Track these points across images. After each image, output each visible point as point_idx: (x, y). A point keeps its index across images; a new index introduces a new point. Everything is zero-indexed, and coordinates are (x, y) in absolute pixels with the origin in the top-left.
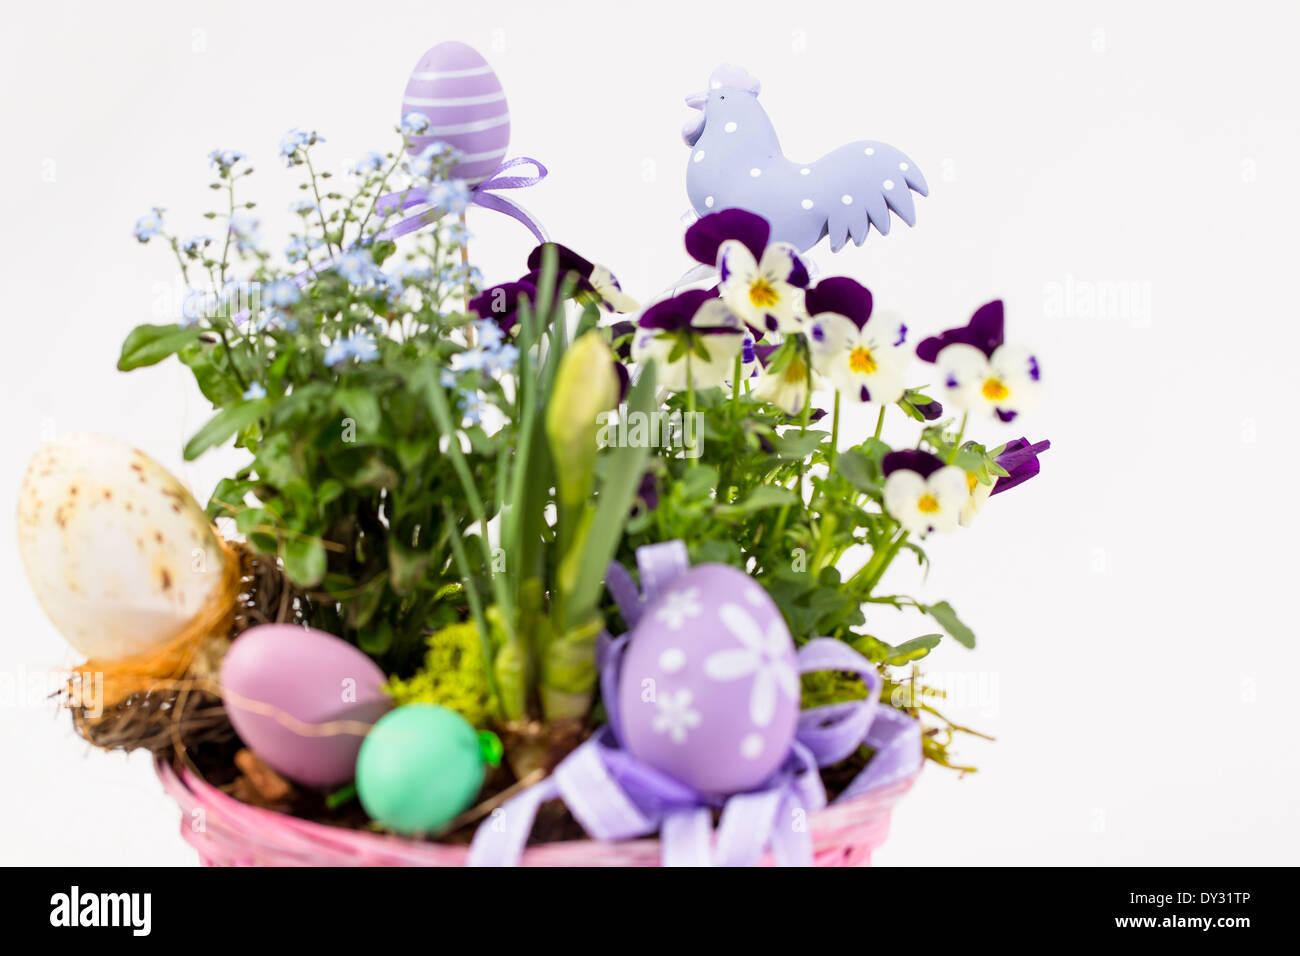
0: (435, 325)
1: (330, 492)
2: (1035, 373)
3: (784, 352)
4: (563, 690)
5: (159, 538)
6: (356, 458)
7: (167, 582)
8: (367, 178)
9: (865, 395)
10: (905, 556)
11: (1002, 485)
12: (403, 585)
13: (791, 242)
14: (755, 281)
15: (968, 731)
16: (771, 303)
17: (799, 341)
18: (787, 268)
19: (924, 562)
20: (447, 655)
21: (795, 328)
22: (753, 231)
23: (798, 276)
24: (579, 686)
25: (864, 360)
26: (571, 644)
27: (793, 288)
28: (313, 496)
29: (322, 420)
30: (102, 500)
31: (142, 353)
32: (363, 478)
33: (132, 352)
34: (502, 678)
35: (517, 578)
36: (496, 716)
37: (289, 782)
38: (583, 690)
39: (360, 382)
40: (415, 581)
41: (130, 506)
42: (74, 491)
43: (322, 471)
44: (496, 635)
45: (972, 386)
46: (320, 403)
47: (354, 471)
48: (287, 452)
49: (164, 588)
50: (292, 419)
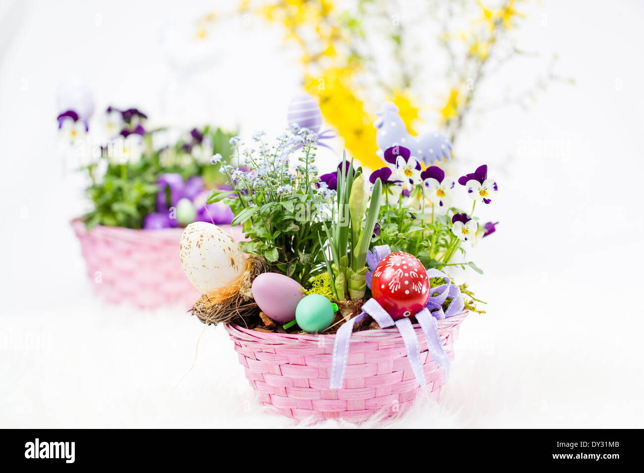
0: (306, 185)
1: (277, 234)
2: (496, 188)
3: (415, 192)
4: (355, 289)
5: (230, 249)
6: (287, 223)
7: (233, 263)
8: (282, 141)
9: (441, 204)
10: (459, 251)
11: (486, 235)
12: (303, 262)
13: (416, 156)
14: (406, 169)
15: (479, 301)
16: (411, 175)
17: (420, 187)
18: (415, 165)
19: (464, 253)
20: (319, 283)
21: (419, 183)
22: (405, 153)
23: (418, 167)
24: (361, 287)
25: (441, 193)
26: (358, 274)
27: (417, 171)
28: (271, 238)
29: (275, 212)
30: (211, 238)
31: (215, 198)
32: (289, 229)
33: (211, 198)
34: (337, 287)
35: (340, 256)
36: (336, 299)
37: (274, 321)
38: (362, 288)
39: (286, 199)
40: (307, 261)
41: (219, 240)
42: (202, 236)
43: (274, 230)
44: (335, 272)
45: (476, 193)
46: (274, 207)
47: (286, 228)
48: (263, 226)
49: (232, 265)
50: (264, 212)
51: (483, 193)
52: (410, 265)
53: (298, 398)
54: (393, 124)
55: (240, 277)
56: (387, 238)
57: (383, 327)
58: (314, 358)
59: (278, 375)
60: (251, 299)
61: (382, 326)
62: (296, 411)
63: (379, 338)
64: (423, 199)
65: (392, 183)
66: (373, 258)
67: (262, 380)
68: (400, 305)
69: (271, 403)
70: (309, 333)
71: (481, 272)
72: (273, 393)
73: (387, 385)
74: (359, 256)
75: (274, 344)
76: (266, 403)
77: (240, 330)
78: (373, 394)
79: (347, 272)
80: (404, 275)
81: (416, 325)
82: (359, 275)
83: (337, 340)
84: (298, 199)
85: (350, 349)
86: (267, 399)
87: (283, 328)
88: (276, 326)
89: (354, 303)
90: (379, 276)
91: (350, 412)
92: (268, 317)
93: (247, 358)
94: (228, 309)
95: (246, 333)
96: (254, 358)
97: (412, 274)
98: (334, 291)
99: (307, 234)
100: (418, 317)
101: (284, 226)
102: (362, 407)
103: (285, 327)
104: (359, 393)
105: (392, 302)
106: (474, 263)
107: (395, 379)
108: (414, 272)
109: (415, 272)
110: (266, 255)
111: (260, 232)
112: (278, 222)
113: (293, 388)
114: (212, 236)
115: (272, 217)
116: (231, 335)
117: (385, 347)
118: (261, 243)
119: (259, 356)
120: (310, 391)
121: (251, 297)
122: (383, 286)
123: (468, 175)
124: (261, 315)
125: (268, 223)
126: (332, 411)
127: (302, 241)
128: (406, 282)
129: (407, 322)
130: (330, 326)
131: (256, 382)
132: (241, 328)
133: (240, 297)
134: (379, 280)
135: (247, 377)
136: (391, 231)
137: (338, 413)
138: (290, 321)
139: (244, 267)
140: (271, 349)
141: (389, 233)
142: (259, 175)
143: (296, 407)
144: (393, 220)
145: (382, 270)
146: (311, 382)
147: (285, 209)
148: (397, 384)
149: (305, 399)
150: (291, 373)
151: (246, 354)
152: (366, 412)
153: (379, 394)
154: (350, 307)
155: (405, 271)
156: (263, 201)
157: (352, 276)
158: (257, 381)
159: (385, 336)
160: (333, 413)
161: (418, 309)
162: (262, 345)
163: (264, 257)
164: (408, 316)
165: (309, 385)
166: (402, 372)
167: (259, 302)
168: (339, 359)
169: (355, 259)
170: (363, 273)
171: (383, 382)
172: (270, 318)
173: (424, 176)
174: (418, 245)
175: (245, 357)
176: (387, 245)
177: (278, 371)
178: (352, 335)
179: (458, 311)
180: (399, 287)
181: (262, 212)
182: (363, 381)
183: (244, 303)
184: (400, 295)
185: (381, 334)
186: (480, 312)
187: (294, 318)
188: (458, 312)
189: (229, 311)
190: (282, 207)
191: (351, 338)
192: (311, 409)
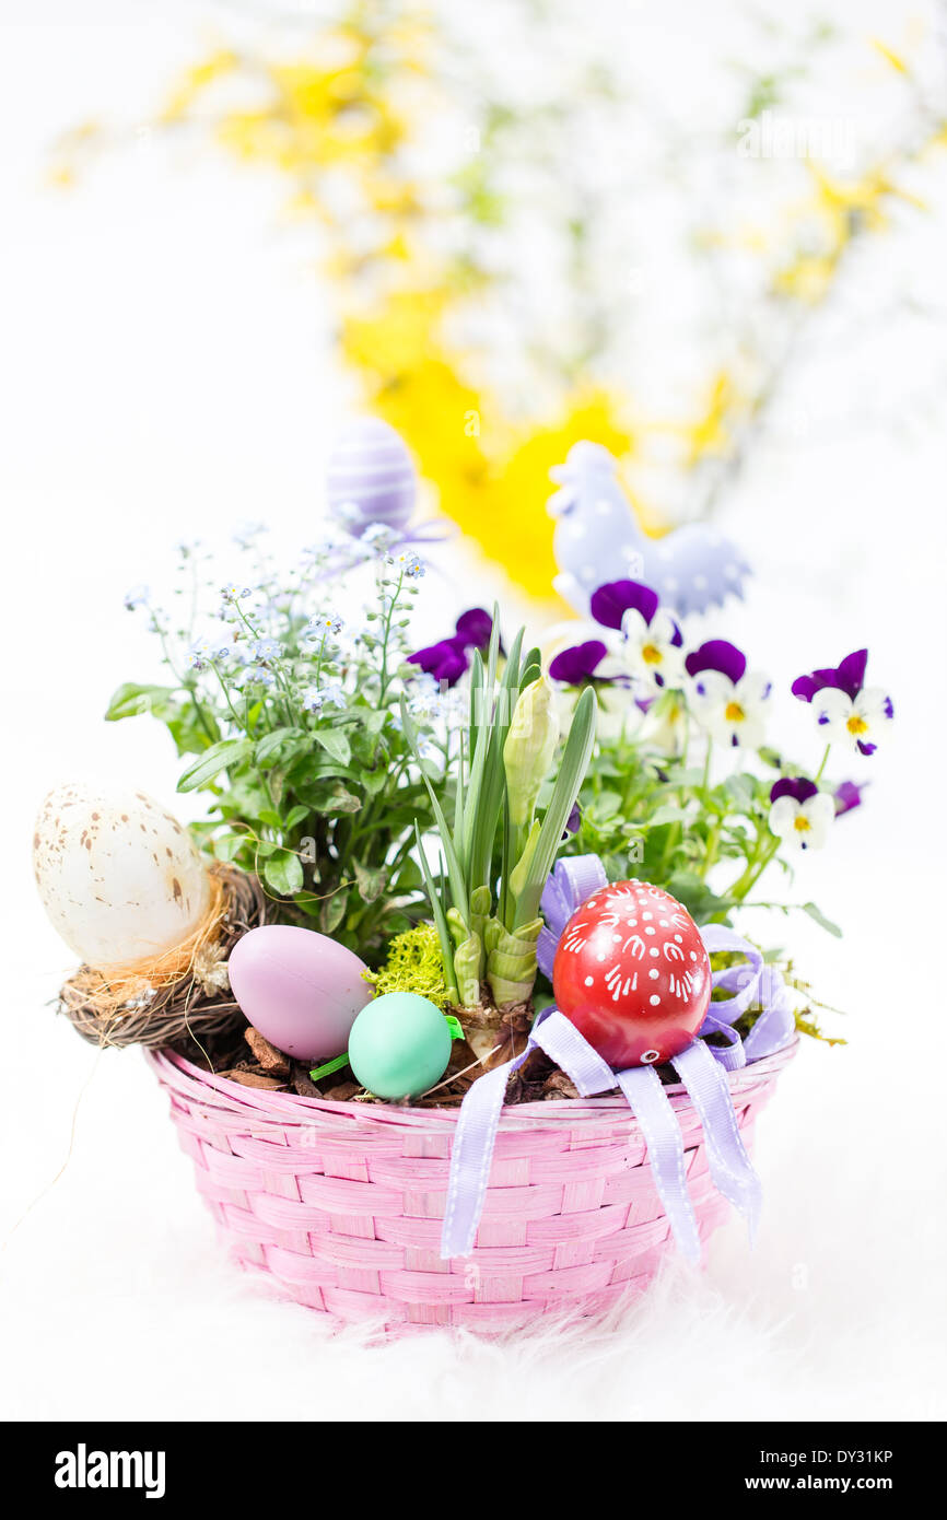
1: (298, 815)
2: (889, 712)
3: (663, 705)
4: (507, 978)
5: (169, 853)
6: (326, 789)
7: (177, 891)
10: (773, 867)
11: (839, 814)
12: (368, 895)
14: (646, 644)
15: (824, 1006)
16: (658, 663)
17: (680, 693)
18: (669, 634)
20: (408, 954)
21: (679, 684)
22: (644, 600)
23: (677, 640)
24: (525, 974)
25: (736, 711)
26: (519, 938)
27: (674, 649)
28: (282, 824)
29: (297, 756)
30: (121, 822)
31: (129, 705)
32: (332, 804)
33: (119, 705)
34: (460, 971)
35: (472, 887)
36: (455, 1002)
37: (284, 1055)
38: (527, 977)
39: (327, 724)
40: (378, 892)
41: (143, 827)
42: (96, 817)
43: (290, 801)
44: (455, 931)
45: (839, 723)
46: (293, 742)
47: (323, 800)
48: (256, 786)
49: (175, 897)
50: (269, 757)
51: (855, 724)
52: (663, 923)
53: (340, 1263)
54: (604, 508)
55: (194, 931)
56: (592, 836)
57: (587, 1093)
58: (395, 1166)
59: (291, 1200)
60: (223, 990)
61: (585, 1090)
62: (332, 1293)
63: (573, 1123)
64: (687, 722)
65: (606, 682)
66: (555, 890)
67: (245, 1206)
68: (633, 1031)
69: (264, 1267)
70: (386, 1101)
71: (836, 931)
72: (272, 1241)
73: (584, 1239)
74: (524, 891)
75: (284, 1124)
76: (253, 1263)
77: (192, 1073)
78: (548, 1261)
79: (488, 931)
80: (647, 952)
81: (674, 1088)
82: (519, 942)
83: (461, 1126)
84: (360, 724)
85: (497, 1151)
86: (255, 1254)
87: (309, 1077)
88: (291, 1073)
89: (503, 1014)
90: (577, 951)
91: (481, 1306)
92: (269, 1043)
93: (206, 1147)
94: (160, 1016)
95: (209, 1085)
96: (225, 1147)
97: (670, 949)
98: (450, 980)
99: (377, 813)
100: (680, 1065)
101: (317, 794)
102: (516, 1295)
103: (315, 1075)
104: (508, 1261)
105: (611, 1024)
106: (818, 905)
107: (609, 1222)
108: (673, 945)
109: (676, 944)
110: (269, 872)
111: (251, 805)
112: (304, 783)
113: (329, 1237)
114: (125, 819)
115: (288, 768)
116: (162, 1082)
117: (584, 1144)
118: (252, 835)
119: (239, 1146)
120: (376, 1249)
121: (225, 986)
122: (589, 981)
123: (817, 673)
124: (249, 1035)
125: (277, 786)
126: (434, 1302)
127: (364, 832)
128: (654, 974)
129: (652, 1077)
130: (442, 1080)
131: (226, 1207)
132: (194, 1069)
133: (195, 986)
134: (579, 964)
135: (201, 1190)
136: (603, 814)
137: (450, 1308)
138: (332, 1059)
139: (205, 901)
140: (277, 1134)
141: (599, 822)
142: (257, 657)
143: (335, 1284)
144: (609, 782)
145: (584, 934)
146: (381, 1226)
147: (322, 748)
148: (609, 1237)
149: (363, 1267)
150: (327, 1200)
151: (201, 1134)
152: (525, 1308)
153: (561, 1262)
154: (492, 1024)
155: (650, 941)
156: (262, 720)
157: (500, 943)
158: (228, 1206)
159: (590, 1118)
160: (435, 1307)
161: (680, 1046)
162: (252, 1121)
163: (263, 878)
164: (651, 1061)
165: (375, 1231)
166: (626, 1205)
167: (246, 1002)
168: (467, 1177)
169: (513, 897)
170: (533, 937)
171: (575, 1233)
172: (274, 1048)
173: (695, 664)
174: (669, 851)
175: (199, 1140)
176: (593, 857)
177: (291, 1191)
178: (502, 1114)
179: (778, 1040)
180: (634, 987)
181: (262, 755)
182: (524, 1228)
183: (204, 1001)
184: (635, 1007)
185: (582, 1114)
186: (832, 1042)
187: (344, 1050)
188: (778, 1044)
189: (162, 1019)
190: (315, 742)
191: (500, 1121)
192: (377, 1291)
